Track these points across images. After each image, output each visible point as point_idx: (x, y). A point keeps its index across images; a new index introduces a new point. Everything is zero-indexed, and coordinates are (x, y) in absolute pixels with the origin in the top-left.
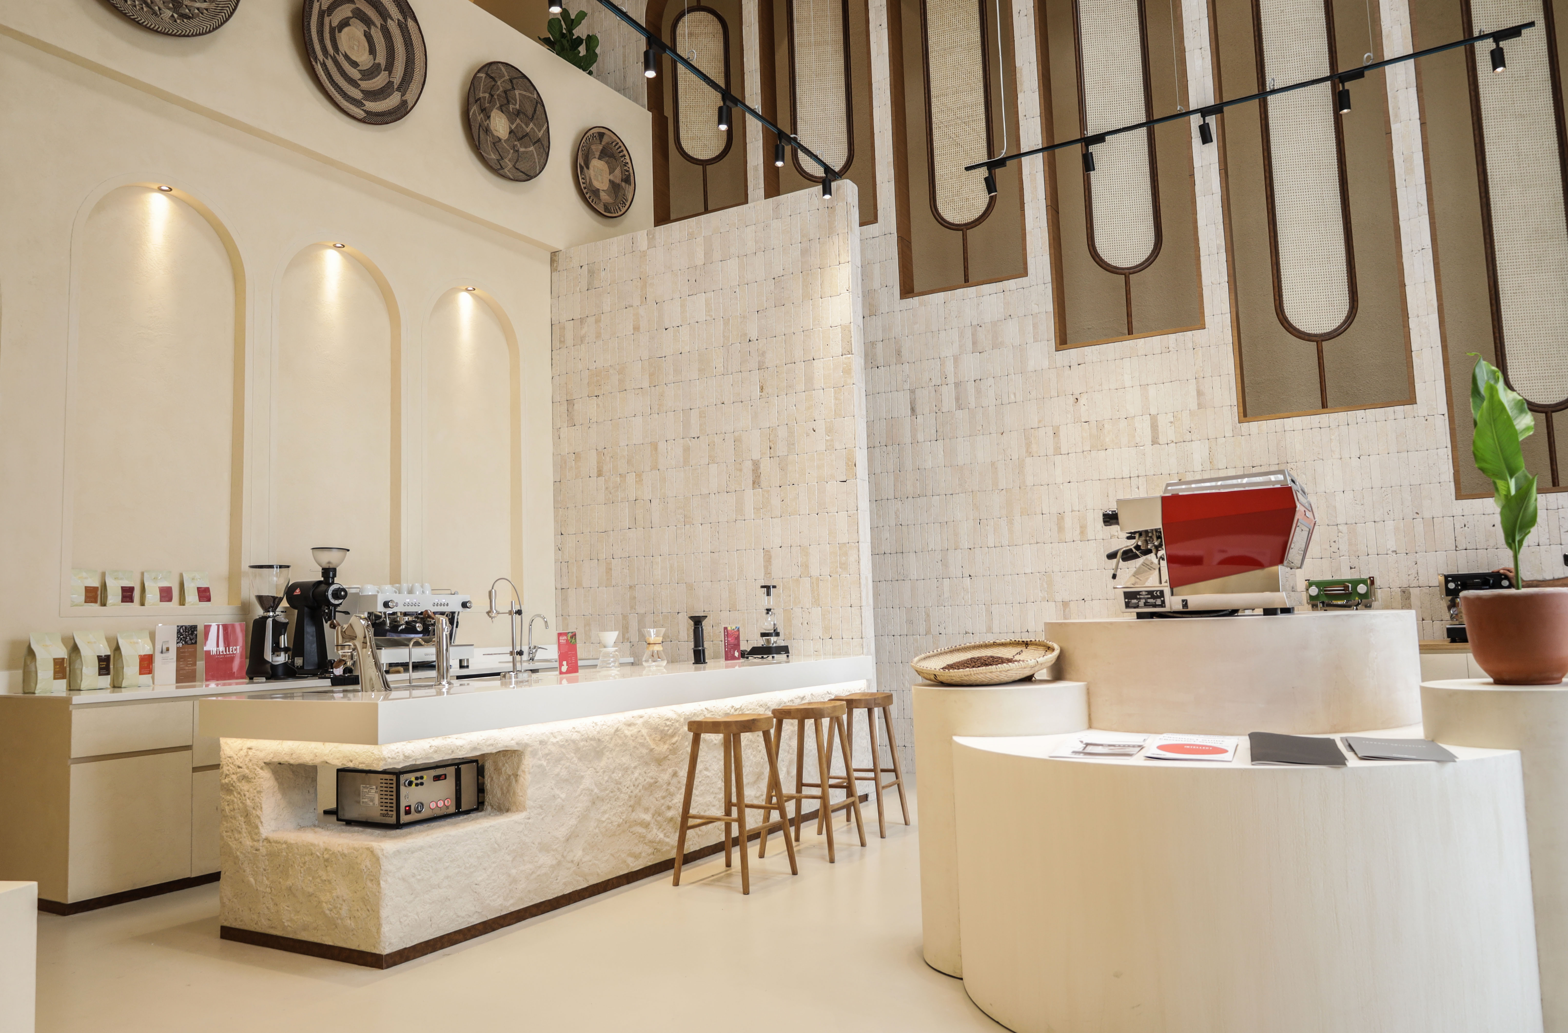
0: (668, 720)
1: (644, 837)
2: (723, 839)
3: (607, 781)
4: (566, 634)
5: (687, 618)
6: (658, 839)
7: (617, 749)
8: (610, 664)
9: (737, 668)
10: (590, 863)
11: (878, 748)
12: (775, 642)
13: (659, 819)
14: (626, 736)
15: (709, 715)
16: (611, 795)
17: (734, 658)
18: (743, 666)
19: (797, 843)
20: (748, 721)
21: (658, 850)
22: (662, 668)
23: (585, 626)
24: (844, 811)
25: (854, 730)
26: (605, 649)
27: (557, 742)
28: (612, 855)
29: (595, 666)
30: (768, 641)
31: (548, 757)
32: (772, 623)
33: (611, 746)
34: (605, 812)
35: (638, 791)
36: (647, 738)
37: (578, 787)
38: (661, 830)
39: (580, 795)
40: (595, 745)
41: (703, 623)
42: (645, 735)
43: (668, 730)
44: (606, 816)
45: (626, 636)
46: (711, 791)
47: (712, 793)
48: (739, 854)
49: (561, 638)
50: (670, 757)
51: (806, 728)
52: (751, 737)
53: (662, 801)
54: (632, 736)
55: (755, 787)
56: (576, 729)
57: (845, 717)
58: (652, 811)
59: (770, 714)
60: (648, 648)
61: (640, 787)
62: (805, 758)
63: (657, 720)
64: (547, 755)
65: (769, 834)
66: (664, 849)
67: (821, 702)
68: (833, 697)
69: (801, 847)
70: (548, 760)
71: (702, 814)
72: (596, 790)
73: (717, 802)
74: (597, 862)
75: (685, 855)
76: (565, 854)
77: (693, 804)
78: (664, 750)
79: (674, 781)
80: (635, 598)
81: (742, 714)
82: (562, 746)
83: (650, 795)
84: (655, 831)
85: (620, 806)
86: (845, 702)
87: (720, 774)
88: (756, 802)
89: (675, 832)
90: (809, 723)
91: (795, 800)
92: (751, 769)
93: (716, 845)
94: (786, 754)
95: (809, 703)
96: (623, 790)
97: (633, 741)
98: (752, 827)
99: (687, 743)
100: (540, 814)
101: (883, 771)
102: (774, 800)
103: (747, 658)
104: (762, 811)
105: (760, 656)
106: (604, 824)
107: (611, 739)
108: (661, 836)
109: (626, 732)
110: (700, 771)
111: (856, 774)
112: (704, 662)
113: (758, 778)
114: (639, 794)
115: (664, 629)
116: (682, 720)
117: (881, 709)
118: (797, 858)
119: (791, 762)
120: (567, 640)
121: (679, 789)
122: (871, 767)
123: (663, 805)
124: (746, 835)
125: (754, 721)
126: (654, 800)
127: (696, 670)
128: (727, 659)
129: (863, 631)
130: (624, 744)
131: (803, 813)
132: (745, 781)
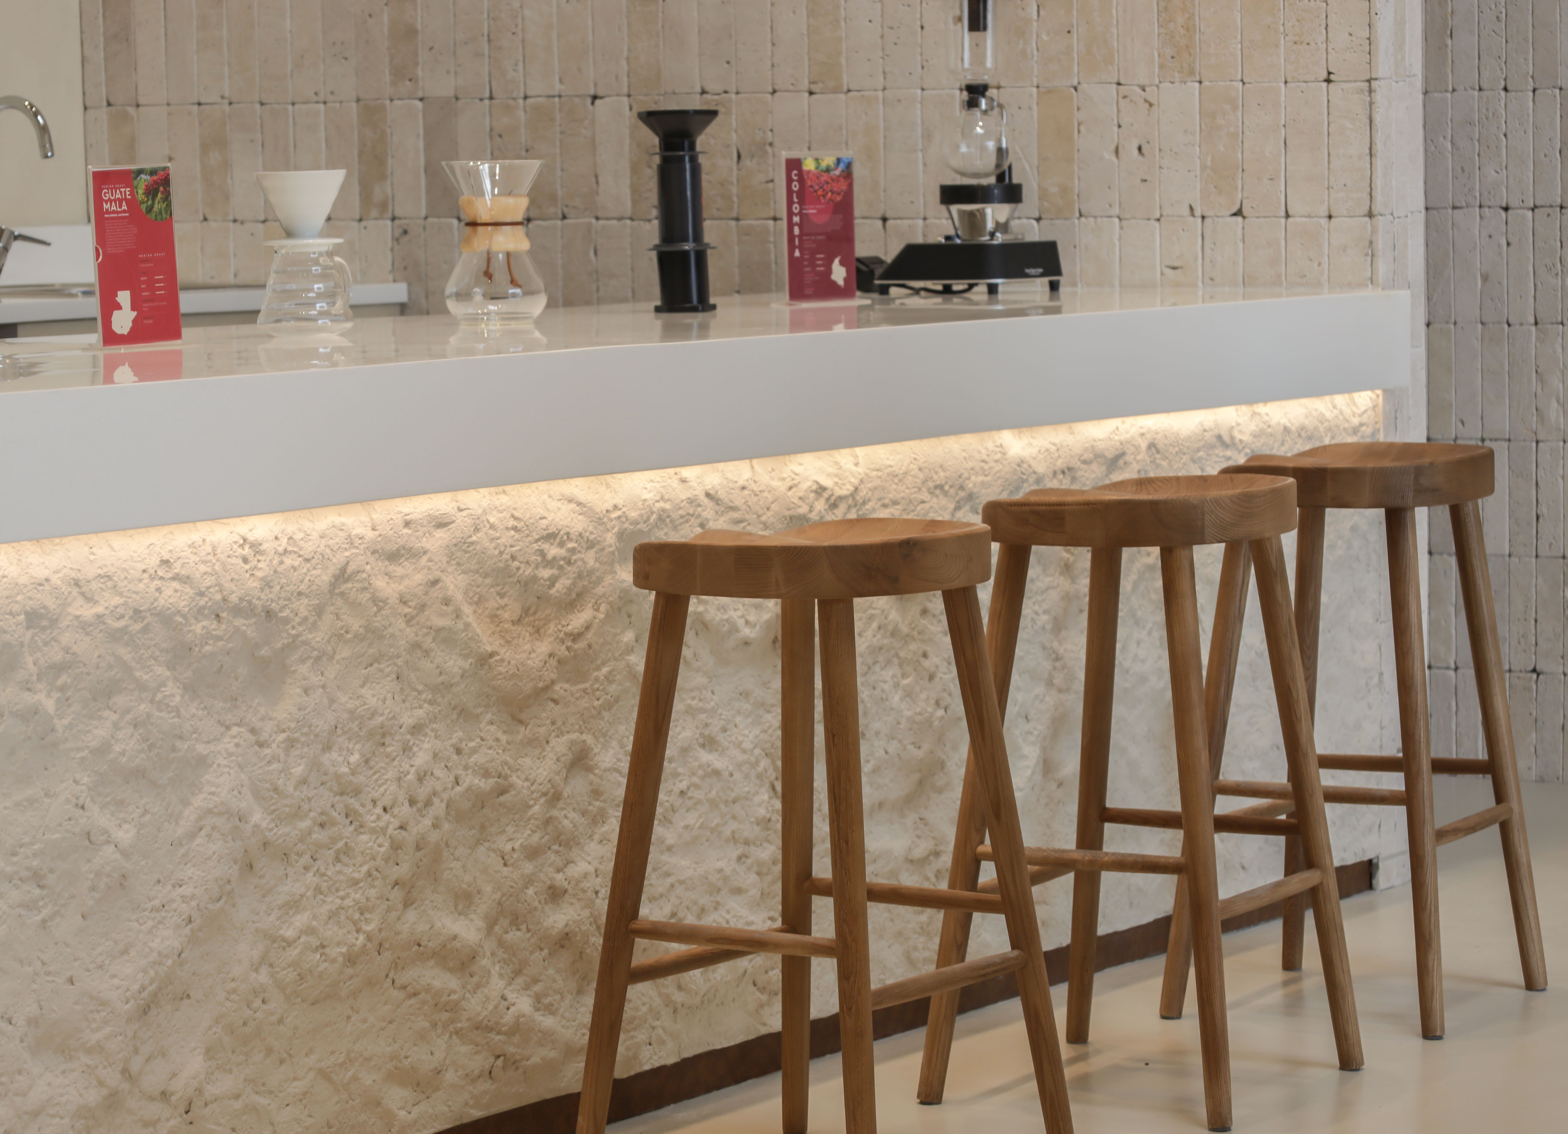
0: (550, 537)
1: (454, 1008)
2: (774, 1022)
3: (304, 781)
4: (126, 178)
5: (628, 118)
6: (508, 1018)
7: (345, 652)
8: (311, 304)
9: (839, 329)
10: (238, 1105)
11: (1422, 675)
12: (1003, 227)
13: (514, 936)
14: (379, 602)
15: (720, 524)
16: (319, 836)
17: (829, 290)
18: (868, 323)
19: (1079, 1048)
20: (885, 548)
21: (511, 1063)
22: (528, 326)
23: (205, 148)
24: (1274, 929)
25: (1324, 598)
26: (290, 242)
27: (99, 616)
28: (324, 1074)
29: (250, 315)
30: (974, 222)
31: (64, 679)
32: (991, 145)
33: (318, 638)
34: (293, 905)
35: (427, 822)
36: (467, 610)
37: (186, 803)
38: (520, 980)
39: (192, 836)
40: (251, 633)
41: (702, 141)
42: (459, 597)
43: (553, 581)
44: (301, 920)
45: (378, 193)
46: (727, 832)
47: (734, 839)
48: (836, 1085)
49: (106, 195)
50: (559, 688)
51: (1126, 585)
52: (894, 615)
53: (528, 868)
54: (403, 601)
55: (911, 818)
56: (177, 568)
57: (1289, 542)
58: (484, 906)
59: (976, 521)
60: (468, 241)
61: (439, 807)
62: (1118, 710)
63: (507, 538)
64: (59, 668)
65: (963, 1009)
66: (535, 1060)
67: (1192, 481)
68: (1241, 460)
69: (1095, 1064)
70: (62, 689)
71: (690, 920)
72: (258, 817)
73: (753, 877)
74: (262, 1101)
75: (617, 1083)
76: (136, 1065)
77: (653, 883)
78: (535, 662)
79: (578, 786)
80: (412, 32)
81: (861, 521)
82: (116, 636)
83: (478, 842)
84: (497, 984)
85: (355, 883)
86: (1291, 480)
87: (764, 763)
88: (909, 880)
89: (580, 992)
90: (1138, 566)
91: (1070, 877)
92: (893, 747)
93: (745, 1048)
94: (1040, 689)
95: (1142, 483)
96: (370, 819)
97: (409, 620)
98: (890, 981)
99: (629, 636)
100: (31, 906)
101: (1442, 766)
102: (988, 873)
103: (884, 290)
104: (935, 918)
105: (938, 285)
106: (293, 953)
107: (319, 611)
108: (523, 1004)
109: (380, 583)
110: (685, 751)
111: (1330, 779)
112: (704, 305)
113: (921, 783)
114: (434, 837)
115: (533, 166)
116: (610, 538)
117: (1443, 512)
118: (1075, 1109)
119: (1058, 723)
120: (132, 203)
121: (598, 818)
122: (1393, 748)
123: (529, 881)
124: (869, 1008)
125: (908, 546)
126: (495, 862)
127: (669, 333)
128: (797, 293)
129: (1378, 183)
130: (373, 633)
131: (1102, 929)
132: (869, 794)
